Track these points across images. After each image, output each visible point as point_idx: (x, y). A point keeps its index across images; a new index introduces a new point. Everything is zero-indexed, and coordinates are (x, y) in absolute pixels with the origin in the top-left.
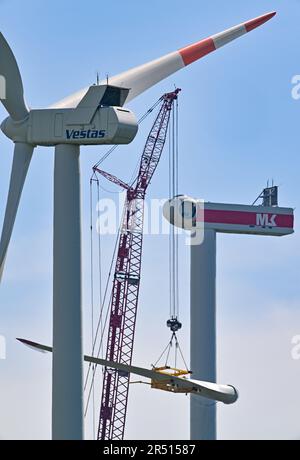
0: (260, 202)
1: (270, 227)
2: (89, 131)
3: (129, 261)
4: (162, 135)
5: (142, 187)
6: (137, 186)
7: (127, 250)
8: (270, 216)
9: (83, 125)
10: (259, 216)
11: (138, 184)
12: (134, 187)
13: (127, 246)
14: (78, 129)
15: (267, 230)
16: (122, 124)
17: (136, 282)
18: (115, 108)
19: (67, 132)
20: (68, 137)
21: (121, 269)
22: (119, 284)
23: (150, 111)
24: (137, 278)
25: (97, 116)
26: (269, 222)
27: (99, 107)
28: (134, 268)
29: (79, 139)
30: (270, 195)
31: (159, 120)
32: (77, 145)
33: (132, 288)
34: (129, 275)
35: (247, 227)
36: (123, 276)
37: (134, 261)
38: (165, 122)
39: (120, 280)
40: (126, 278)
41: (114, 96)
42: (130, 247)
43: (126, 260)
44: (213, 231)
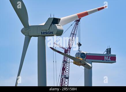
0: (106, 53)
1: (109, 61)
2: (48, 32)
3: (65, 72)
4: (75, 33)
5: (69, 49)
6: (68, 49)
7: (65, 68)
8: (109, 57)
9: (46, 30)
10: (105, 57)
11: (68, 48)
12: (67, 49)
13: (65, 67)
14: (45, 31)
15: (108, 61)
16: (58, 30)
17: (68, 78)
18: (56, 25)
19: (42, 32)
20: (42, 34)
21: (63, 74)
22: (62, 79)
23: (72, 25)
24: (68, 77)
25: (51, 27)
26: (109, 59)
27: (51, 25)
28: (67, 74)
29: (45, 34)
30: (109, 51)
31: (74, 28)
32: (45, 36)
33: (67, 80)
34: (66, 76)
35: (101, 61)
36: (64, 76)
37: (67, 72)
38: (76, 28)
39: (63, 78)
40: (64, 77)
41: (56, 21)
42: (66, 67)
43: (64, 71)
44: (91, 62)
